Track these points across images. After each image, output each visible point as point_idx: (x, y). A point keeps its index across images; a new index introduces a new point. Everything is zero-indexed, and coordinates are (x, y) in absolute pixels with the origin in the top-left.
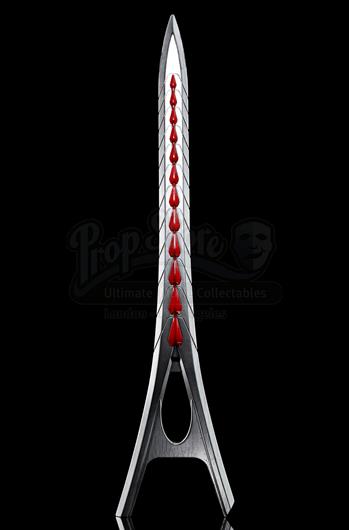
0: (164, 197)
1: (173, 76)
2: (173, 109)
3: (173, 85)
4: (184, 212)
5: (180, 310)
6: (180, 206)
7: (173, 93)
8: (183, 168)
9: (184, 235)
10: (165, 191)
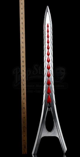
0: (46, 59)
1: (48, 24)
2: (48, 34)
3: (48, 26)
4: (51, 64)
5: (51, 93)
6: (50, 62)
7: (48, 29)
8: (51, 51)
9: (52, 70)
10: (46, 57)
